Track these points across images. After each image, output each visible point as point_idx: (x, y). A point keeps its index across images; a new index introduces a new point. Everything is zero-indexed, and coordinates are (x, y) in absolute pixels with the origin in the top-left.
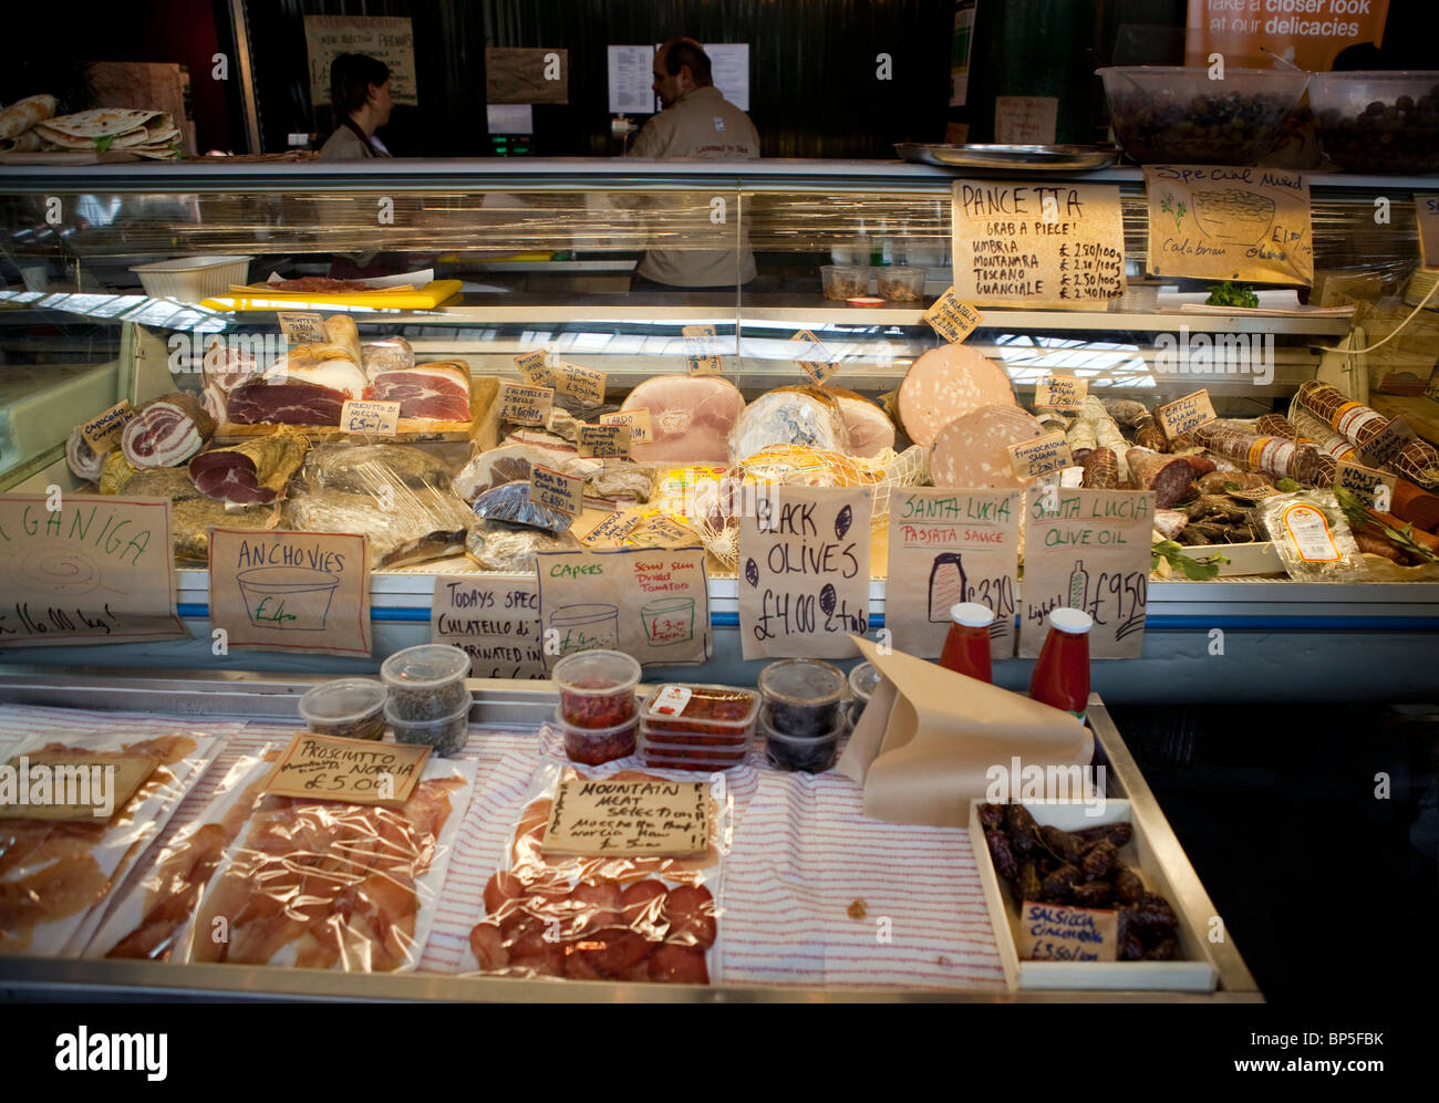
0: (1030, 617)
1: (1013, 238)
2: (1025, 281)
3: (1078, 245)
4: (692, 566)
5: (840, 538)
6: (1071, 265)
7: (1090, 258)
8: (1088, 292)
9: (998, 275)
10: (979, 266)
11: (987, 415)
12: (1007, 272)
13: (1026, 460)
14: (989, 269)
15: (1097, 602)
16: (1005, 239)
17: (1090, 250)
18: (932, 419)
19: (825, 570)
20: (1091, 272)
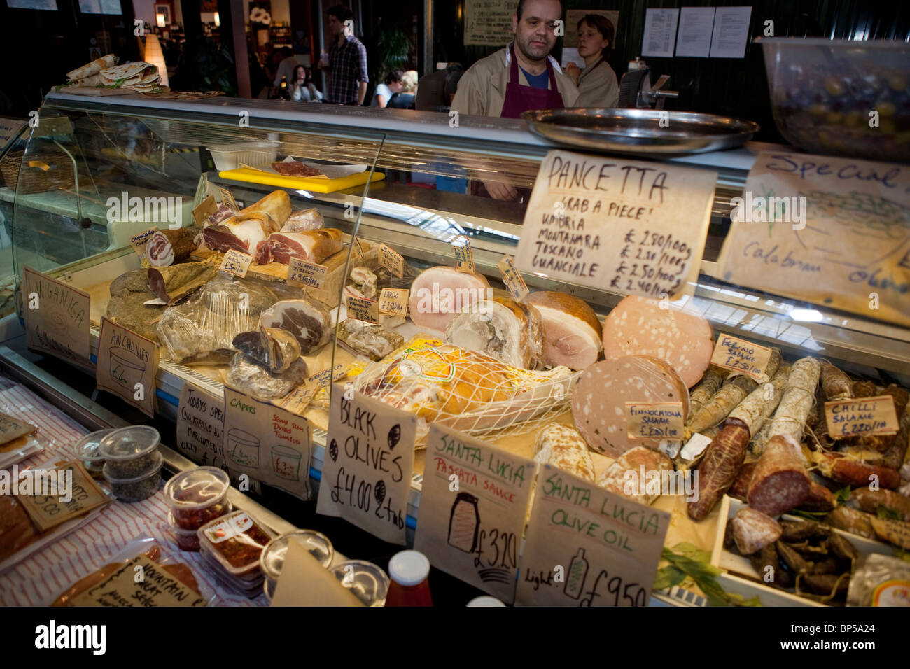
0: (527, 579)
1: (584, 215)
2: (581, 261)
3: (647, 233)
4: (302, 429)
5: (392, 447)
6: (632, 253)
7: (656, 249)
8: (641, 285)
9: (557, 251)
10: (543, 239)
11: (628, 366)
12: (567, 249)
13: (638, 419)
14: (551, 243)
15: (593, 594)
16: (576, 215)
17: (658, 240)
18: (629, 349)
19: (381, 468)
20: (653, 264)
